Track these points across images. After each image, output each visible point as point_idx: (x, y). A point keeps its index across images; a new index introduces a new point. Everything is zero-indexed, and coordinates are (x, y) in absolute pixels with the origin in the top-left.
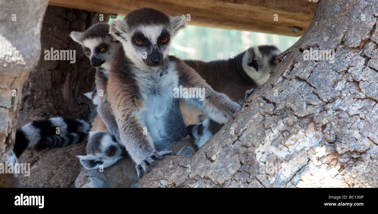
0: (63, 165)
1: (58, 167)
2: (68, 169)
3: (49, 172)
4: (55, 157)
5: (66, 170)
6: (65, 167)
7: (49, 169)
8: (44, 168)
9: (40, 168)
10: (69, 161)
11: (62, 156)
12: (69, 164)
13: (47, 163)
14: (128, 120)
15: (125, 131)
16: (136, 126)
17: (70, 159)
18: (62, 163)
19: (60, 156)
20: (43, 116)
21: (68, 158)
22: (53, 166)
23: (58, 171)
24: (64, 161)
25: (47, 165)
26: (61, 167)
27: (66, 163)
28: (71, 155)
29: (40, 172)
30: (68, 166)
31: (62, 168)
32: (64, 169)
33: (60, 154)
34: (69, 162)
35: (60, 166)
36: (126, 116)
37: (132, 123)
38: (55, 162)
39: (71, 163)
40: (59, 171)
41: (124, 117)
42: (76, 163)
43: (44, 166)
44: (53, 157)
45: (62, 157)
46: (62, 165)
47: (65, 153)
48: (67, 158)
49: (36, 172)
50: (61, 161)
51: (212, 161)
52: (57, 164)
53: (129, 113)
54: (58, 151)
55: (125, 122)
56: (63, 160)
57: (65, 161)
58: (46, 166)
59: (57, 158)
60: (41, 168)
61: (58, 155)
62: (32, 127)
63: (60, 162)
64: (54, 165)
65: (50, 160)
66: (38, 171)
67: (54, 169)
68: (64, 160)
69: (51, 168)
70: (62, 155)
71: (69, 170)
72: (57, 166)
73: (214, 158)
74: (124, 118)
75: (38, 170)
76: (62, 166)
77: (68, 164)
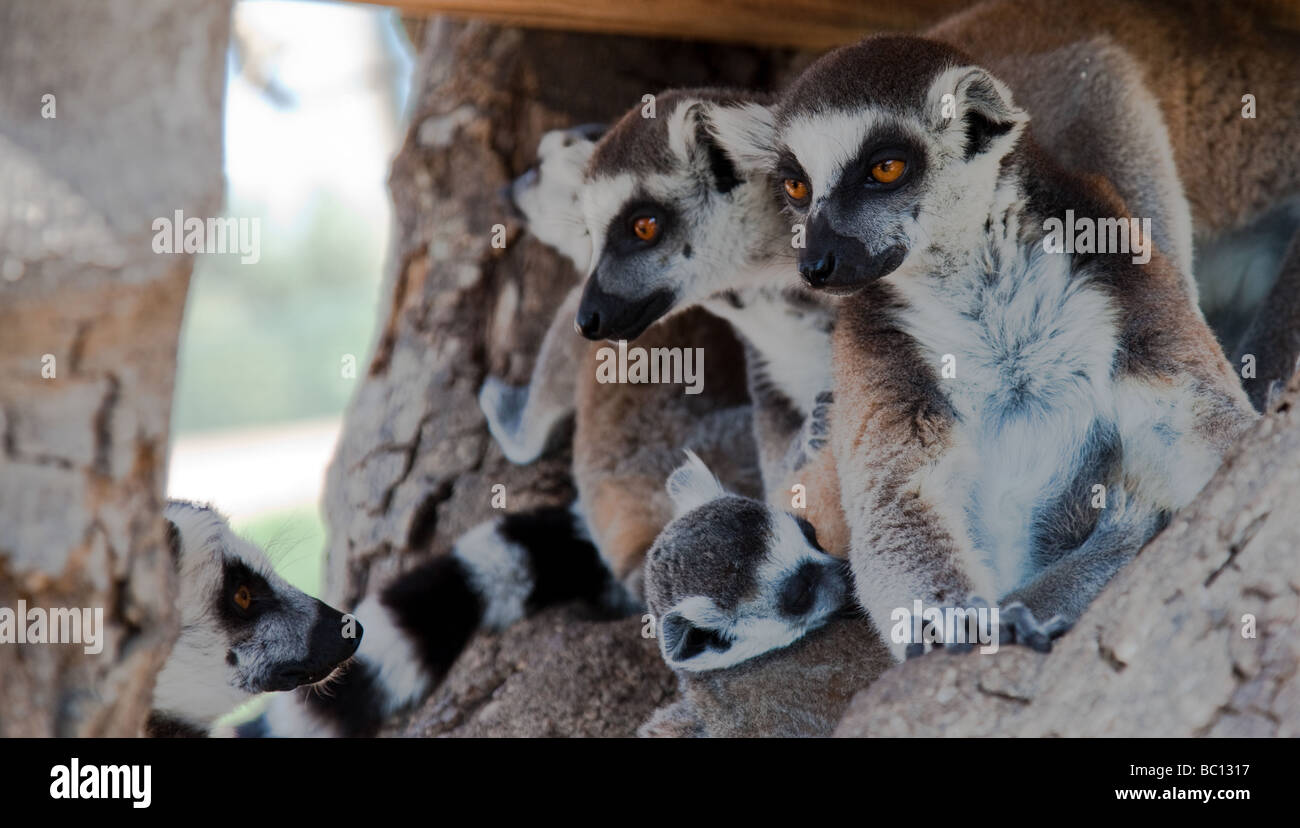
0: (606, 697)
1: (583, 704)
2: (625, 714)
3: (540, 727)
4: (577, 664)
5: (616, 719)
6: (614, 705)
7: (546, 715)
8: (522, 712)
9: (507, 711)
10: (631, 675)
11: (605, 659)
12: (632, 689)
13: (541, 690)
14: (892, 505)
15: (874, 547)
16: (925, 524)
17: (637, 668)
18: (602, 687)
19: (597, 660)
20: (553, 491)
21: (631, 666)
22: (561, 702)
23: (580, 722)
24: (612, 679)
25: (540, 697)
26: (598, 703)
27: (618, 688)
28: (644, 651)
29: (505, 729)
30: (622, 700)
31: (598, 710)
32: (605, 713)
33: (595, 649)
34: (634, 683)
35: (591, 703)
36: (879, 486)
37: (908, 514)
38: (572, 685)
39: (641, 686)
40: (586, 721)
41: (874, 490)
42: (661, 687)
43: (526, 703)
44: (564, 664)
45: (602, 664)
46: (600, 696)
47: (617, 643)
48: (624, 664)
49: (491, 727)
50: (599, 680)
51: (1119, 666)
52: (580, 692)
53: (893, 473)
54: (589, 640)
55: (876, 513)
56: (610, 675)
57: (616, 679)
58: (533, 704)
59: (582, 670)
60: (513, 714)
61: (588, 652)
62: (497, 538)
63: (595, 682)
64: (568, 695)
65: (551, 679)
66: (499, 723)
67: (563, 716)
68: (613, 674)
69: (555, 709)
70: (605, 652)
71: (626, 718)
72: (580, 699)
73: (1125, 653)
74: (874, 495)
75: (498, 719)
76: (601, 701)
77: (624, 692)
